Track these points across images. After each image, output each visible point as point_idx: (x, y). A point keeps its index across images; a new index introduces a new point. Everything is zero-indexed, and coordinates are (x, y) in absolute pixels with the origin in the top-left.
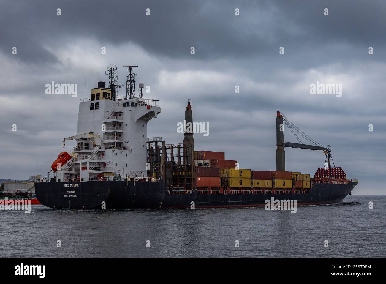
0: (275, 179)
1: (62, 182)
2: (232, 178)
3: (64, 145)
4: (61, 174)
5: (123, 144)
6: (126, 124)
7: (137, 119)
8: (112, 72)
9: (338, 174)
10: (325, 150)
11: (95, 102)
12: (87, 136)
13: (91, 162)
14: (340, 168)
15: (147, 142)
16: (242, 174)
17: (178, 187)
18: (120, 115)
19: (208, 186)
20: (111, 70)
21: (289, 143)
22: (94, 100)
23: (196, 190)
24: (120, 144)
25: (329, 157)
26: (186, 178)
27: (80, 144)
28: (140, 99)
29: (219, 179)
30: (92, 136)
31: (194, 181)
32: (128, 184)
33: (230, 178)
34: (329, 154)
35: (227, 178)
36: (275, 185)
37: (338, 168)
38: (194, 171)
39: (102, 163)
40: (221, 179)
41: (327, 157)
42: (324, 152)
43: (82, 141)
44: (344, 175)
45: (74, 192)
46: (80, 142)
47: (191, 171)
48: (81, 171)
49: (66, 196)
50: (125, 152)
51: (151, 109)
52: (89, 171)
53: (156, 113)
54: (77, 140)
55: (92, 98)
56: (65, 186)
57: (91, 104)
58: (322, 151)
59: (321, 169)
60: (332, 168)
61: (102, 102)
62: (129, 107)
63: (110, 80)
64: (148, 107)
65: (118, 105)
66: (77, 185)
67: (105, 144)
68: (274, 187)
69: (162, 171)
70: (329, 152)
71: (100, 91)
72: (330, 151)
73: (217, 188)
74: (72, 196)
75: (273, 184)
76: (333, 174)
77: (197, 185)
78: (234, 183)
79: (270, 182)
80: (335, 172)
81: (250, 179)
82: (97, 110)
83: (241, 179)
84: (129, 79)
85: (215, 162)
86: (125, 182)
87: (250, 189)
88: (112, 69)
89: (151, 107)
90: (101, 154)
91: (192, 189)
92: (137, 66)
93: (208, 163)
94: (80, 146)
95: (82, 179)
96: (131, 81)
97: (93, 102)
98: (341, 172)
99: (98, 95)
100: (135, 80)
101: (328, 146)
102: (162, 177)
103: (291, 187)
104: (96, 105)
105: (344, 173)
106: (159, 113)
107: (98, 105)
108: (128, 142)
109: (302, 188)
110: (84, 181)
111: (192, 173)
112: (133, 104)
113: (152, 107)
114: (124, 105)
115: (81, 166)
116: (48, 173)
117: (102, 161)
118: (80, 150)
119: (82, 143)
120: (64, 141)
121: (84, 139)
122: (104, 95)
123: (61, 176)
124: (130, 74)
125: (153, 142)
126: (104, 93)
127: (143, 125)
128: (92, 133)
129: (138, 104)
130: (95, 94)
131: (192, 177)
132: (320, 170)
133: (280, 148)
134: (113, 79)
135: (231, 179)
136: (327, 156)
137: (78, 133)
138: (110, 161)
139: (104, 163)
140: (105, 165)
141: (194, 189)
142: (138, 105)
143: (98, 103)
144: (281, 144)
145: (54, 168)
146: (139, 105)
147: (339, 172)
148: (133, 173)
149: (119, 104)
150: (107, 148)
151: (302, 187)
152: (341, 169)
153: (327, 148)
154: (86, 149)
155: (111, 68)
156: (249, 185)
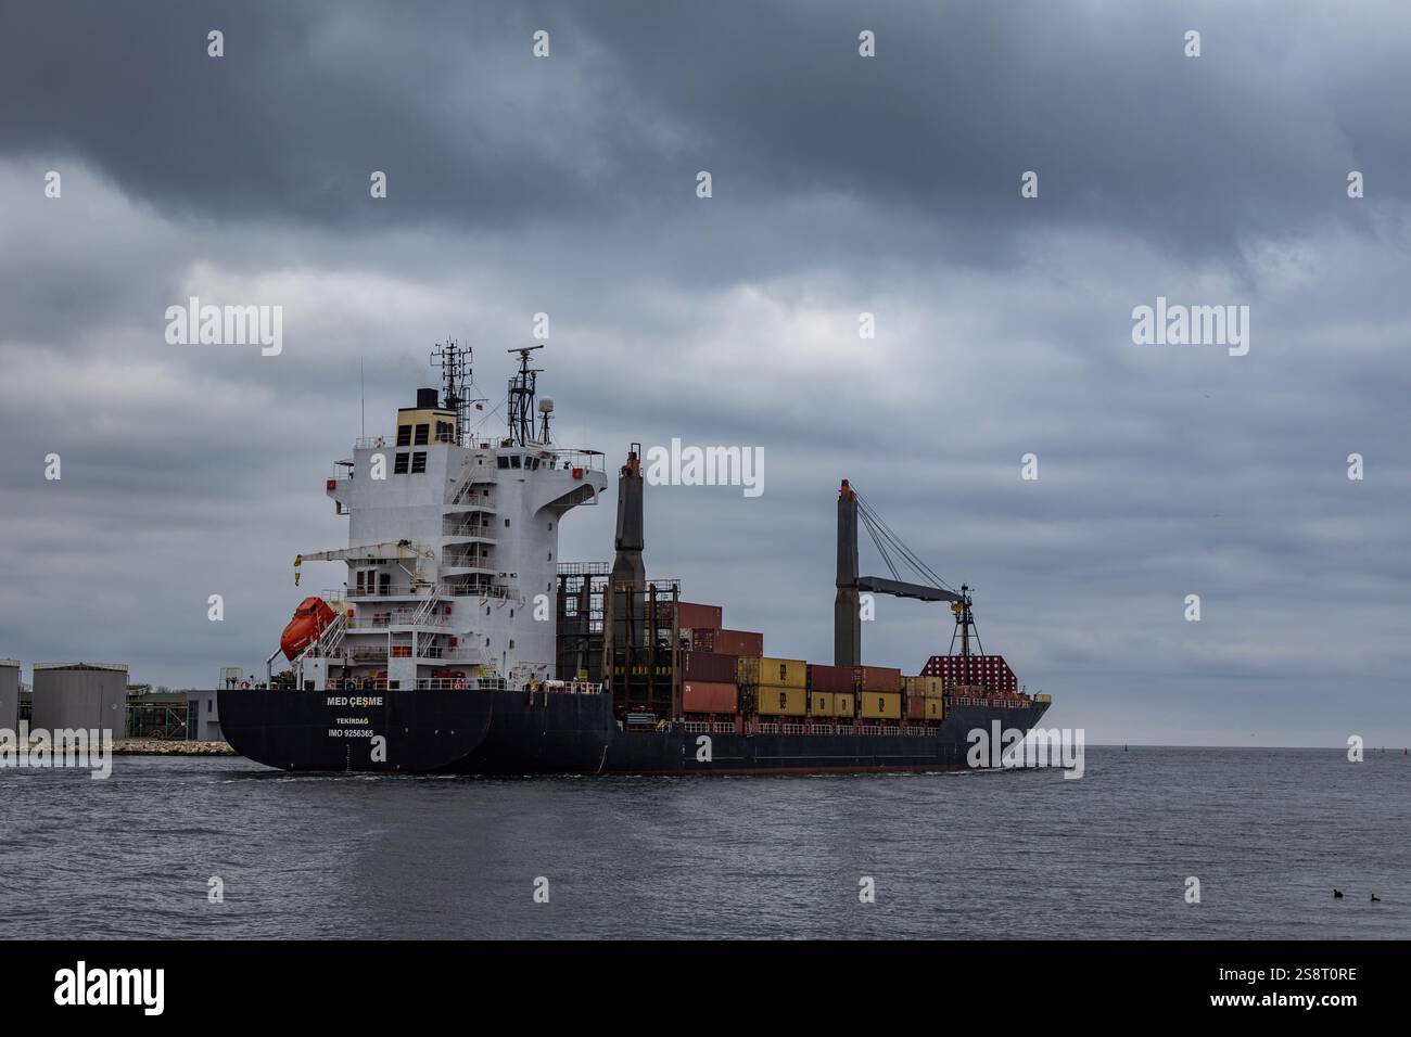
0: (861, 691)
1: (322, 692)
2: (764, 685)
3: (298, 576)
4: (316, 666)
5: (496, 583)
6: (507, 523)
7: (540, 507)
8: (453, 358)
9: (992, 675)
10: (955, 602)
11: (411, 449)
12: (389, 553)
13: (425, 634)
14: (1000, 658)
15: (559, 576)
16: (787, 676)
17: (639, 712)
18: (486, 493)
19: (706, 710)
20: (452, 354)
21: (871, 578)
22: (408, 443)
23: (682, 720)
24: (486, 579)
25: (966, 621)
26: (653, 686)
27: (366, 576)
28: (546, 448)
29: (734, 688)
30: (408, 554)
31: (677, 696)
32: (532, 702)
33: (758, 685)
34: (965, 614)
35: (753, 685)
36: (860, 708)
37: (992, 658)
38: (678, 665)
39: (444, 636)
40: (739, 689)
41: (958, 623)
42: (953, 607)
43: (373, 568)
44: (1009, 681)
45: (366, 721)
46: (365, 569)
47: (669, 664)
48: (391, 660)
49: (333, 733)
50: (511, 604)
51: (586, 480)
52: (415, 660)
53: (596, 490)
54: (351, 563)
55: (399, 438)
56: (331, 701)
57: (398, 455)
58: (947, 604)
59: (937, 659)
60: (975, 658)
61: (436, 451)
62: (518, 470)
63: (446, 383)
64: (578, 474)
65: (480, 462)
66: (378, 701)
67: (447, 579)
68: (859, 717)
69: (608, 664)
70: (966, 607)
71: (427, 417)
72: (970, 604)
73: (727, 715)
74: (357, 733)
75: (858, 705)
76: (976, 675)
77: (686, 707)
78: (768, 703)
79: (849, 698)
80: (985, 669)
81: (804, 691)
82: (416, 475)
83: (783, 691)
84: (519, 385)
85: (712, 638)
86: (525, 694)
87: (801, 719)
88: (454, 351)
89: (584, 473)
90: (443, 609)
91: (674, 720)
92: (542, 347)
93: (687, 640)
94: (366, 583)
95: (395, 684)
96: (522, 391)
97: (403, 449)
98: (1001, 669)
99: (423, 430)
100: (533, 388)
101: (965, 588)
102: (607, 682)
103: (898, 716)
104: (415, 460)
105: (1010, 673)
106: (602, 489)
107: (425, 459)
108: (512, 575)
109: (923, 720)
110: (402, 688)
111: (674, 671)
112: (528, 460)
113: (588, 472)
114: (503, 463)
115: (389, 644)
116: (269, 662)
117: (448, 631)
118: (363, 594)
119: (371, 573)
120: (298, 563)
121: (381, 562)
122: (438, 431)
123: (314, 671)
124: (524, 372)
125: (579, 575)
126: (439, 424)
127: (550, 525)
128: (405, 543)
129: (542, 460)
130: (410, 427)
131: (674, 684)
132: (935, 663)
133: (849, 593)
134: (457, 382)
135: (760, 688)
136: (961, 619)
137: (350, 542)
138: (473, 630)
139: (449, 635)
140: (453, 642)
141: (677, 720)
142: (541, 464)
143: (425, 454)
144: (849, 581)
145: (291, 649)
146: (544, 464)
147: (980, 669)
148: (524, 668)
149: (483, 460)
150: (459, 593)
151: (922, 716)
152: (1001, 661)
153: (961, 594)
154: (384, 592)
155: (452, 348)
156: (799, 709)
